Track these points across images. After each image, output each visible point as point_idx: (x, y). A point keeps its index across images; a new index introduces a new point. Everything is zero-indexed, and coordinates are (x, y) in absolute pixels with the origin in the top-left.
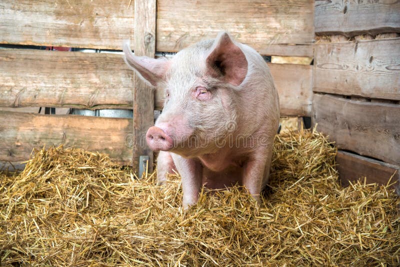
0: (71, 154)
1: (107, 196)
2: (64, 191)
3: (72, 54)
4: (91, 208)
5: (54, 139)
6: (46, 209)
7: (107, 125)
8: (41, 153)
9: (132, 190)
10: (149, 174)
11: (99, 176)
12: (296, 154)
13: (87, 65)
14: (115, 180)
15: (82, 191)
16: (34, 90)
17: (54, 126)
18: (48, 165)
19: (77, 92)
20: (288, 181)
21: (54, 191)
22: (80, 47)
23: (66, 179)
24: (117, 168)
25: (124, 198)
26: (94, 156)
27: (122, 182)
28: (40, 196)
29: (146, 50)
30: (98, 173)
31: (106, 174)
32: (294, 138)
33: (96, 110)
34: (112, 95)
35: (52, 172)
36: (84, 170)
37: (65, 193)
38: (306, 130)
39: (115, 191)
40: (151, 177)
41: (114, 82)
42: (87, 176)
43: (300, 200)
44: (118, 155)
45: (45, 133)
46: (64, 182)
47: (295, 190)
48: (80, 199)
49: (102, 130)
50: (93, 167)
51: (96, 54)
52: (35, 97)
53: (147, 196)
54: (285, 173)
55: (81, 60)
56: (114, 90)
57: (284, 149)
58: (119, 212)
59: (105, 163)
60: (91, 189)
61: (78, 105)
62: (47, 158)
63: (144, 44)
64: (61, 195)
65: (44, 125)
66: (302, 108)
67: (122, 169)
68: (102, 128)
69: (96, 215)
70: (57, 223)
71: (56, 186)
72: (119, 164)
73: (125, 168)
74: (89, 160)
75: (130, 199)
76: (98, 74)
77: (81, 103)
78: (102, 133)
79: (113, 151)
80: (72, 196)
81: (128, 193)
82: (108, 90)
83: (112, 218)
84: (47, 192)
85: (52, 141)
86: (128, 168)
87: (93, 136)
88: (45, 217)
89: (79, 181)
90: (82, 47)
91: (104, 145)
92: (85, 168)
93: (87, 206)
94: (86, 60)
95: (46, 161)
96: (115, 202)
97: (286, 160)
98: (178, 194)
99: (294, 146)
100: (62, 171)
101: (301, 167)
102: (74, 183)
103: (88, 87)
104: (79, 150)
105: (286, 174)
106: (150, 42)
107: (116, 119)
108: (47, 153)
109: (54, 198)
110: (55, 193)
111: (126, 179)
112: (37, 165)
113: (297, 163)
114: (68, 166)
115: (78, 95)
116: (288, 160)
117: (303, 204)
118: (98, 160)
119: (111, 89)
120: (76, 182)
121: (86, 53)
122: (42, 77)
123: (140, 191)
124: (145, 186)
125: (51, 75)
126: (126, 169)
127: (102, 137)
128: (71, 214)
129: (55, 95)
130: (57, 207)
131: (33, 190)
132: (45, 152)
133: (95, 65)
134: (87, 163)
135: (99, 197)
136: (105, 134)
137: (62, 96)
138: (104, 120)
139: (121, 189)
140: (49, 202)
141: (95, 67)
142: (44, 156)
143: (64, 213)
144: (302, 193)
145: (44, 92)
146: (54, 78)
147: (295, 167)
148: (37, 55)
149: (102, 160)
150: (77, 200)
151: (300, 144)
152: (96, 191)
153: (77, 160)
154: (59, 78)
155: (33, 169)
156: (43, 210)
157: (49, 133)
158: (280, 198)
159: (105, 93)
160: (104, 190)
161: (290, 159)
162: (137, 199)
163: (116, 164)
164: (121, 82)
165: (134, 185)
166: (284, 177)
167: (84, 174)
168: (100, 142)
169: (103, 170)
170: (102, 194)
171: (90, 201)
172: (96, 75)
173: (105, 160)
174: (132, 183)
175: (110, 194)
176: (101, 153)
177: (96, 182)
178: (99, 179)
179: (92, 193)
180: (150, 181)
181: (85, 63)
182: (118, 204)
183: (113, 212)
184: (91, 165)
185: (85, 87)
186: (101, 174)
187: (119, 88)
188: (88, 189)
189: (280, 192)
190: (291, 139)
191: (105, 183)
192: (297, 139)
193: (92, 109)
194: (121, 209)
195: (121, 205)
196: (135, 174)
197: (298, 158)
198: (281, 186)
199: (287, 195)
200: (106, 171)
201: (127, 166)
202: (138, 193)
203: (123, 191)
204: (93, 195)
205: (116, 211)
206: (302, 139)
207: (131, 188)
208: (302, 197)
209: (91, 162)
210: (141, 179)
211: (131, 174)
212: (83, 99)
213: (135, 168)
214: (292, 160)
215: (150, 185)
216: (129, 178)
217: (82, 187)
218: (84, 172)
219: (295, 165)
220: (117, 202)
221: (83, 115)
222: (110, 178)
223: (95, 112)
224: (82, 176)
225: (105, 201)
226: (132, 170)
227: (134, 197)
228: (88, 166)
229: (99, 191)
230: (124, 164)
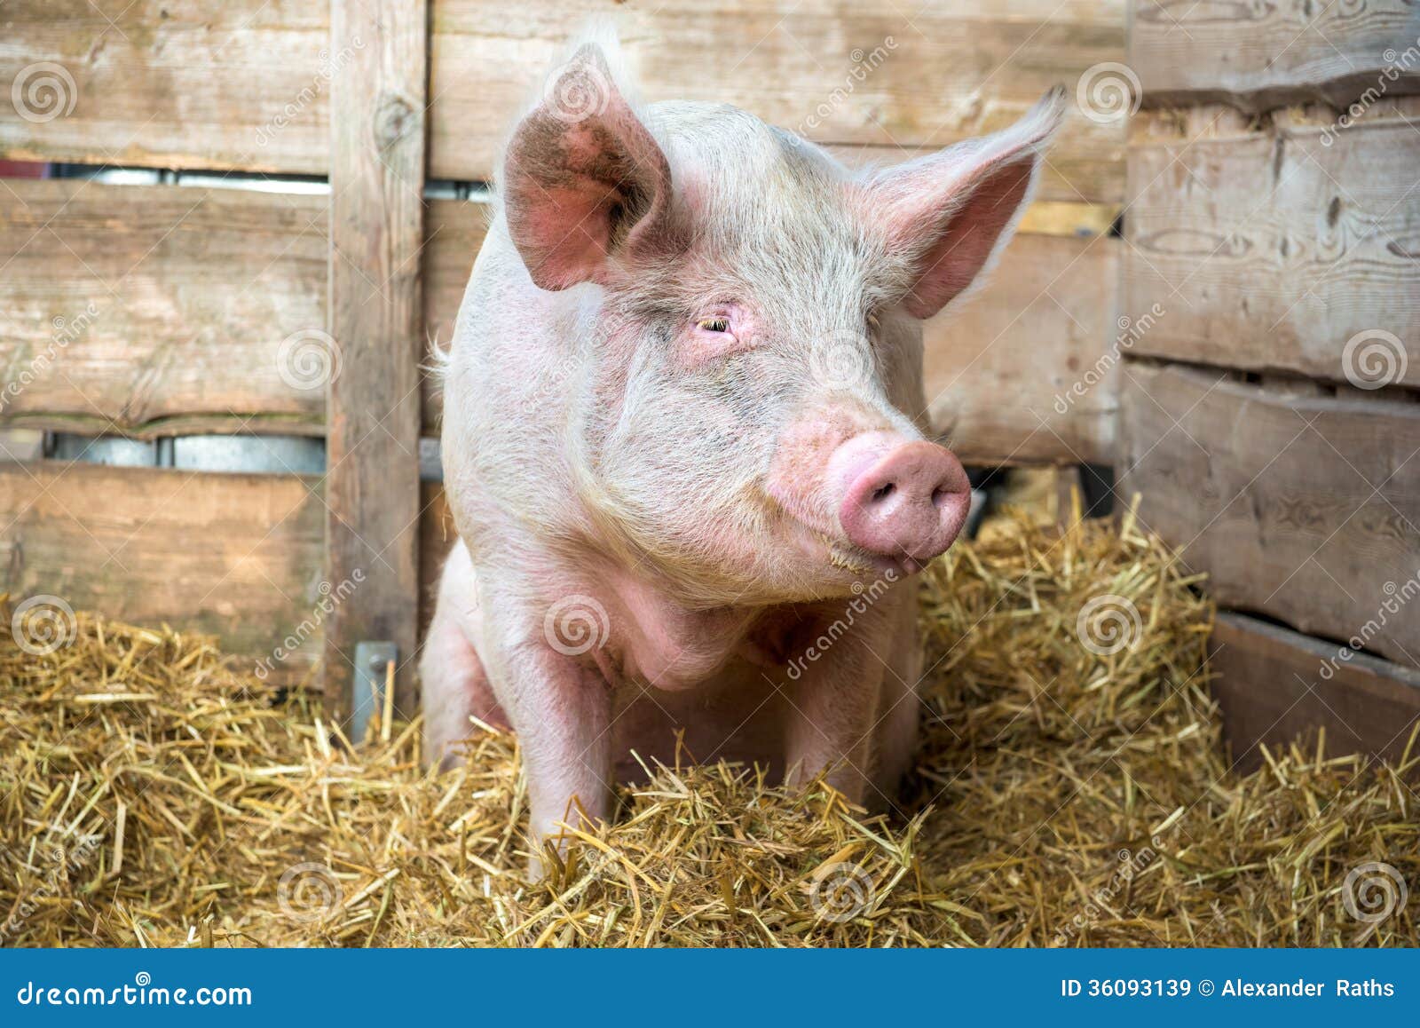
1: (207, 824)
2: (14, 802)
3: (51, 189)
4: (133, 877)
7: (210, 505)
9: (319, 798)
10: (399, 724)
11: (170, 735)
12: (1048, 630)
13: (119, 237)
14: (245, 752)
15: (92, 803)
19: (77, 358)
20: (1017, 748)
22: (90, 160)
23: (23, 751)
24: (254, 696)
25: (286, 832)
26: (149, 647)
27: (277, 761)
29: (383, 169)
30: (168, 719)
31: (204, 724)
32: (1041, 558)
33: (160, 440)
34: (234, 373)
36: (104, 708)
37: (14, 814)
38: (1095, 523)
39: (245, 801)
40: (404, 737)
41: (242, 316)
42: (116, 736)
43: (1070, 830)
44: (258, 642)
46: (12, 762)
47: (1046, 784)
49: (188, 528)
50: (144, 696)
51: (161, 190)
53: (385, 825)
54: (999, 714)
55: (91, 216)
56: (239, 349)
57: (998, 609)
58: (258, 896)
59: (198, 675)
60: (137, 791)
61: (80, 415)
63: (373, 143)
66: (1073, 426)
67: (276, 703)
68: (187, 517)
69: (155, 911)
72: (262, 681)
73: (291, 697)
74: (127, 661)
75: (312, 838)
76: (171, 280)
77: (90, 409)
78: (184, 541)
79: (238, 620)
80: (48, 824)
81: (304, 809)
82: (215, 351)
83: (227, 920)
86: (302, 699)
87: (145, 556)
89: (79, 756)
90: (99, 161)
91: (196, 595)
92: (107, 698)
93: (117, 867)
94: (114, 217)
96: (245, 849)
97: (1005, 658)
99: (1040, 594)
101: (1072, 684)
102: (59, 768)
103: (123, 335)
104: (81, 619)
105: (1003, 721)
106: (400, 139)
107: (252, 479)
111: (294, 748)
113: (1055, 671)
114: (30, 689)
115: (79, 371)
116: (1015, 657)
117: (1083, 848)
118: (167, 663)
119: (227, 347)
120: (66, 760)
121: (114, 187)
123: (354, 803)
124: (379, 778)
126: (296, 702)
127: (186, 560)
128: (45, 908)
133: (157, 237)
134: (116, 676)
135: (171, 831)
136: (201, 544)
137: (8, 377)
138: (196, 484)
139: (269, 792)
141: (154, 249)
143: (12, 902)
144: (1077, 801)
147: (1043, 689)
149: (186, 661)
150: (71, 844)
151: (1067, 585)
152: (157, 801)
153: (71, 662)
158: (982, 824)
159: (200, 361)
160: (196, 796)
161: (1024, 652)
162: (342, 837)
163: (249, 682)
164: (269, 315)
165: (330, 775)
166: (995, 733)
167: (102, 726)
168: (176, 582)
169: (188, 706)
170: (186, 813)
171: (131, 847)
172: (160, 283)
173: (200, 661)
174: (319, 763)
175: (222, 812)
176: (181, 631)
177: (157, 762)
178: (173, 748)
179: (138, 808)
180: (402, 754)
181: (110, 228)
182: (259, 857)
183: (235, 895)
184: (136, 682)
185: (108, 335)
186: (182, 722)
187: (265, 341)
188: (121, 792)
189: (979, 796)
190: (1028, 563)
191: (198, 766)
192: (1053, 563)
193: (142, 433)
194: (270, 878)
195: (272, 864)
196: (334, 724)
197: (1057, 644)
198: (982, 774)
199: (1014, 811)
200: (203, 710)
201: (301, 688)
202: (348, 807)
203: (280, 801)
204: (143, 817)
205: (245, 891)
206: (1074, 564)
207: (314, 785)
208: (1077, 816)
209: (136, 669)
210: (363, 745)
211: (318, 722)
212: (99, 389)
213: (335, 695)
214: (1033, 654)
215: (401, 772)
216: (307, 742)
217: (94, 783)
218: (103, 718)
219: (1045, 680)
220: (252, 847)
221: (100, 460)
222: (220, 743)
223: (154, 447)
224: (96, 736)
225: (196, 847)
226: (319, 706)
227: (327, 824)
228: (123, 687)
229: (171, 799)
230: (286, 678)
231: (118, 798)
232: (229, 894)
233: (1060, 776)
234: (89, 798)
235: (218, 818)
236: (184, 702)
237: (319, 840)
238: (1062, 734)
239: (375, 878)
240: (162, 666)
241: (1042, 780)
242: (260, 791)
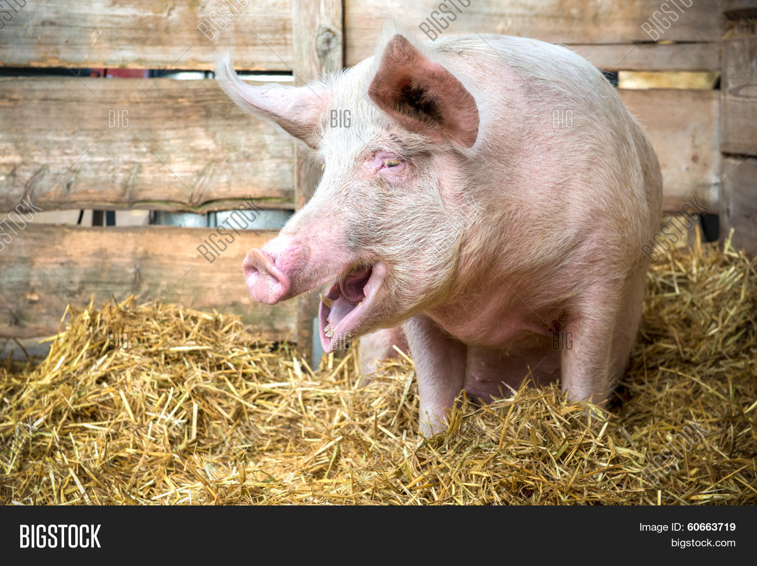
0: (154, 317)
1: (239, 414)
2: (140, 403)
3: (149, 83)
4: (202, 441)
5: (115, 283)
6: (99, 445)
7: (235, 247)
8: (86, 316)
9: (297, 399)
10: (337, 360)
11: (219, 367)
12: (684, 303)
13: (185, 107)
14: (258, 376)
15: (180, 403)
16: (65, 171)
17: (113, 254)
18: (102, 345)
19: (165, 172)
20: (669, 367)
21: (116, 404)
22: (169, 67)
23: (144, 377)
24: (261, 346)
25: (280, 417)
26: (207, 321)
27: (274, 380)
28: (86, 417)
29: (321, 66)
30: (218, 359)
31: (236, 361)
32: (680, 265)
33: (209, 213)
34: (246, 177)
35: (110, 360)
36: (185, 354)
37: (141, 409)
38: (709, 245)
39: (258, 401)
40: (340, 366)
41: (250, 147)
42: (191, 368)
43: (699, 412)
44: (263, 318)
45: (94, 270)
46: (138, 382)
47: (685, 387)
48: (176, 422)
49: (224, 259)
50: (205, 347)
51: (206, 82)
52: (68, 186)
53: (332, 412)
54: (659, 349)
55: (170, 97)
56: (248, 164)
57: (657, 293)
58: (267, 451)
59: (232, 336)
60: (203, 397)
61: (167, 202)
62: (98, 328)
63: (316, 55)
64: (134, 412)
65: (90, 253)
66: (696, 192)
67: (274, 349)
69: (214, 459)
70: (126, 477)
71: (121, 392)
72: (265, 338)
73: (280, 346)
74: (196, 329)
75: (294, 420)
76: (212, 129)
77: (173, 198)
78: (223, 266)
79: (252, 307)
80: (158, 415)
81: (289, 405)
82: (236, 166)
83: (251, 464)
84: (100, 406)
85: (110, 288)
86: (286, 348)
87: (203, 275)
88: (97, 466)
89: (173, 379)
90: (174, 68)
91: (230, 294)
92: (186, 349)
93: (194, 436)
94: (182, 97)
95: (96, 335)
96: (259, 426)
97: (661, 319)
98: (404, 405)
99: (680, 284)
100: (133, 356)
101: (698, 333)
102: (163, 386)
103: (189, 159)
104: (172, 308)
105: (661, 352)
106: (329, 50)
107: (257, 232)
108: (99, 316)
109: (118, 420)
110: (120, 408)
111: (283, 373)
112: (77, 345)
113: (689, 326)
114: (146, 344)
115: (166, 178)
116: (666, 318)
117: (708, 421)
118: (216, 329)
119: (242, 164)
120: (166, 381)
121: (182, 82)
122: (83, 142)
123: (316, 401)
124: (327, 388)
125: (102, 135)
126: (283, 349)
127: (224, 276)
128: (158, 458)
129: (113, 182)
130: (124, 441)
131: (70, 402)
132: (93, 315)
133: (204, 107)
134: (190, 337)
135: (221, 417)
136: (232, 268)
137: (130, 183)
139: (271, 396)
140: (106, 429)
141: (203, 113)
142: (93, 323)
143: (140, 455)
144: (703, 396)
145: (88, 175)
146: (111, 141)
147: (682, 335)
148: (69, 90)
149: (226, 328)
150: (170, 425)
151: (694, 279)
152: (213, 402)
153: (167, 330)
154: (122, 140)
155: (67, 354)
156: (93, 448)
157: (103, 270)
158: (651, 409)
159: (229, 171)
160: (233, 399)
161: (671, 316)
162: (309, 419)
163: (259, 339)
164: (264, 146)
165: (302, 387)
166: (657, 360)
167: (184, 363)
168: (219, 288)
169: (228, 352)
170: (229, 408)
171: (201, 426)
172: (206, 131)
173: (233, 329)
174: (296, 381)
175: (247, 407)
176: (223, 313)
177: (212, 381)
178: (220, 374)
179: (204, 406)
180: (339, 376)
181: (181, 102)
182: (267, 431)
183: (255, 451)
184: (201, 340)
185: (181, 159)
186: (225, 361)
187: (262, 160)
188: (195, 397)
189: (649, 394)
190: (673, 268)
191: (234, 383)
192: (686, 267)
193: (200, 210)
194: (273, 442)
195: (274, 434)
196: (303, 360)
197: (690, 311)
198: (650, 382)
199: (668, 401)
200: (235, 354)
201: (285, 342)
202: (313, 404)
203: (277, 401)
204: (206, 410)
205: (260, 448)
206: (698, 267)
207: (294, 392)
208: (703, 403)
209: (200, 333)
210: (319, 371)
211: (295, 359)
212: (177, 188)
213: (303, 345)
214: (676, 317)
215: (339, 385)
216: (289, 370)
217: (181, 393)
218: (184, 359)
219: (684, 330)
220: (263, 426)
221: (178, 225)
222: (245, 371)
223: (206, 217)
224: (181, 368)
225: (234, 425)
226: (295, 351)
227: (301, 413)
228: (194, 343)
229: (220, 401)
230: (277, 337)
231: (193, 401)
232: (252, 450)
233: (693, 382)
234: (178, 401)
235: (245, 410)
236: (226, 350)
237: (297, 421)
238: (693, 359)
239: (331, 440)
240: (213, 331)
241: (683, 385)
242: (266, 396)
